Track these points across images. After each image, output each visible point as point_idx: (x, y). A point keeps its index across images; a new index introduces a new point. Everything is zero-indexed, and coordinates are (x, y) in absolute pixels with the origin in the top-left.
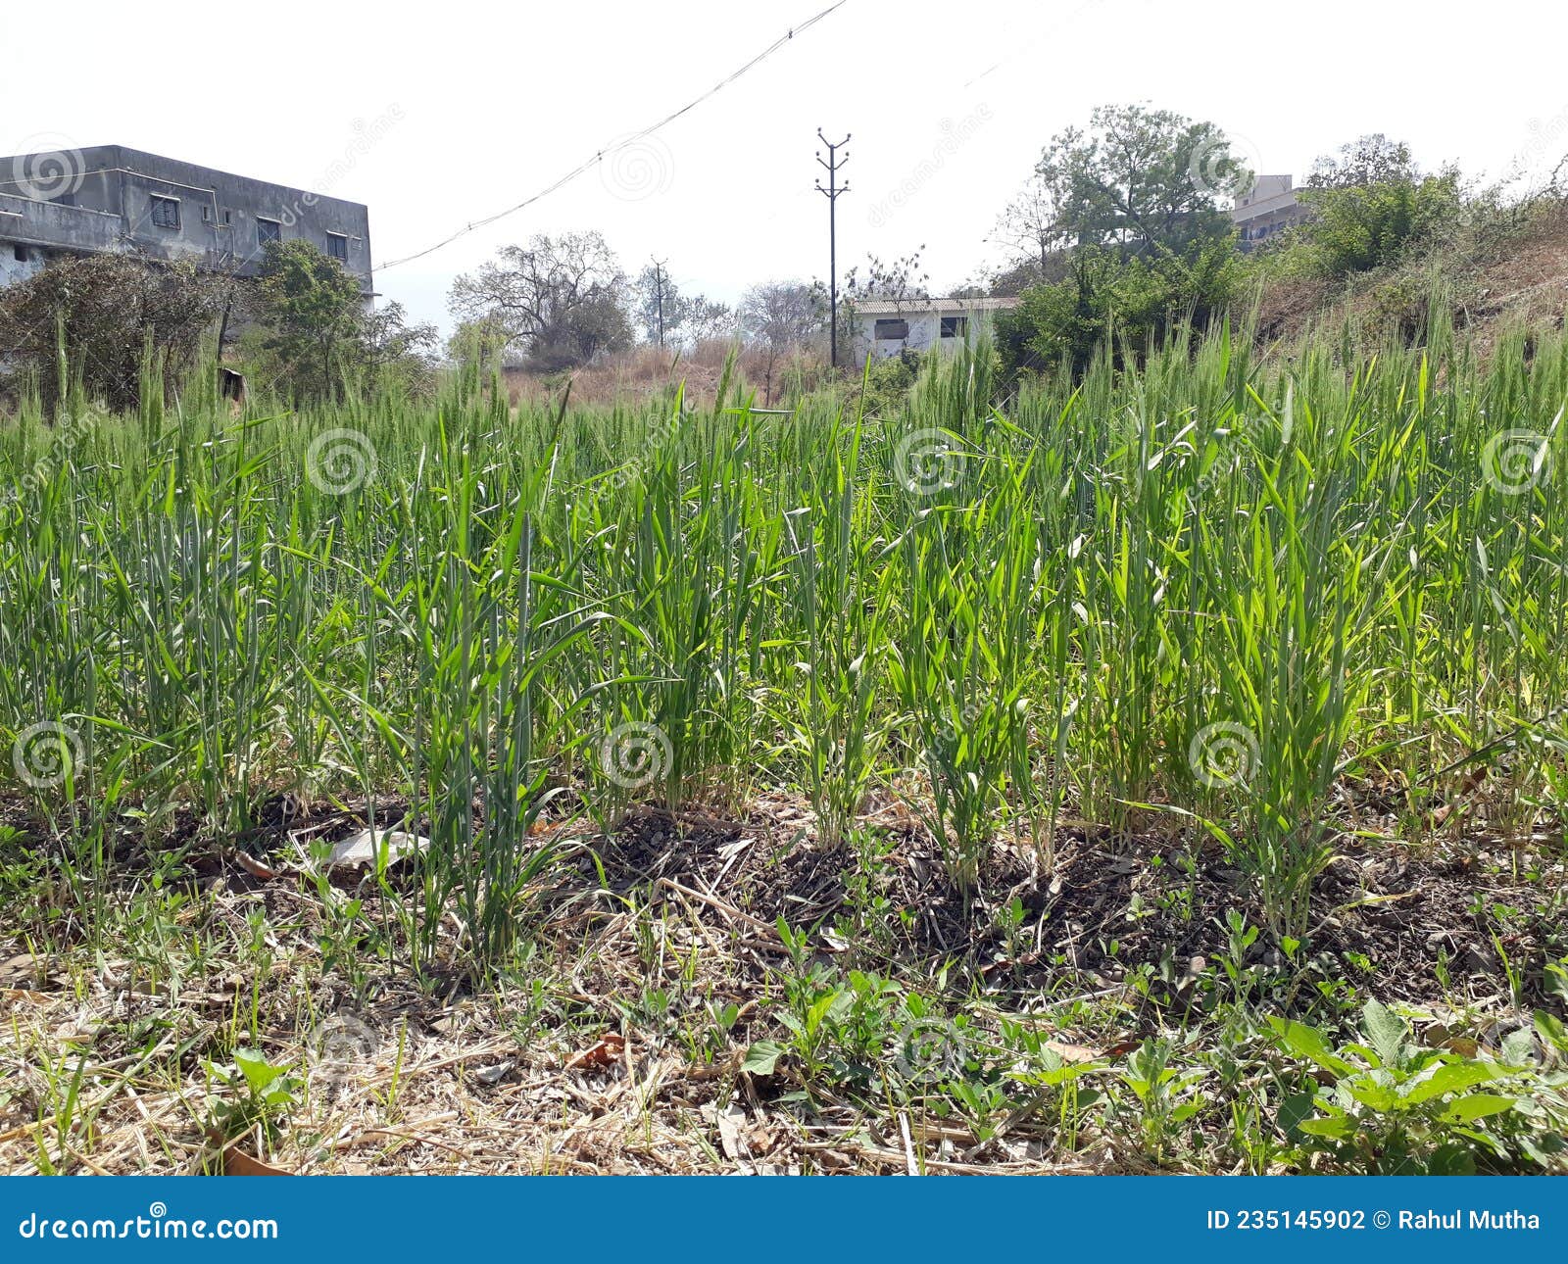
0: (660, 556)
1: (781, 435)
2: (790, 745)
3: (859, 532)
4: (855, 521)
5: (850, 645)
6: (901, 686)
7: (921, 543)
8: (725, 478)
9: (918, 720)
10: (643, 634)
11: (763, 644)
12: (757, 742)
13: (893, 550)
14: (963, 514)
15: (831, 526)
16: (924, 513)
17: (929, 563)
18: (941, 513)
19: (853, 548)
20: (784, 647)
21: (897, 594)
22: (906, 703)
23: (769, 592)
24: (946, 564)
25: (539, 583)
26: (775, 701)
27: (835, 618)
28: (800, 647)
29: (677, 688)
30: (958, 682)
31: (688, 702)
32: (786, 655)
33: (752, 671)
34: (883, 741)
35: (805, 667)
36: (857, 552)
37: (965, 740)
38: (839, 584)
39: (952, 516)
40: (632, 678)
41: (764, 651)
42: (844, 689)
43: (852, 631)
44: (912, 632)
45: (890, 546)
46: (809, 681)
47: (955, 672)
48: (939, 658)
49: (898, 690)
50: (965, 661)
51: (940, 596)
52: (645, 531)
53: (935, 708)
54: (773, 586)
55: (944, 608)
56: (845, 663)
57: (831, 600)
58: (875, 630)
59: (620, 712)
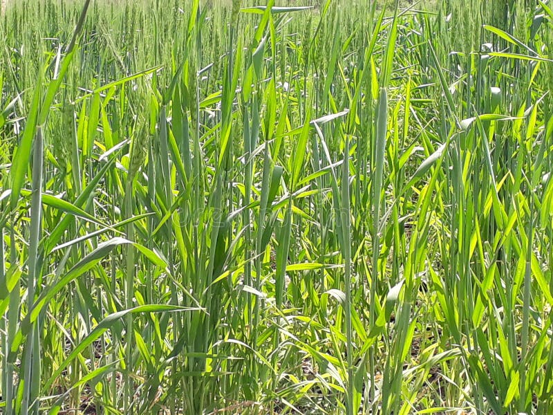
0: (174, 168)
1: (307, 35)
2: (320, 379)
3: (396, 140)
4: (392, 128)
5: (384, 269)
6: (441, 311)
7: (465, 155)
8: (245, 82)
9: (464, 354)
10: (156, 255)
11: (289, 268)
12: (283, 375)
13: (434, 163)
14: (511, 124)
15: (365, 136)
16: (467, 122)
17: (473, 179)
18: (486, 124)
19: (388, 158)
20: (312, 271)
21: (438, 210)
22: (450, 332)
23: (294, 209)
24: (492, 178)
25: (52, 205)
26: (303, 329)
27: (368, 237)
28: (329, 270)
29: (197, 318)
30: (508, 311)
31: (208, 333)
32: (314, 277)
33: (277, 297)
34: (425, 375)
35: (338, 294)
36: (393, 165)
37: (515, 377)
38: (373, 198)
39: (500, 125)
40: (149, 307)
41: (290, 274)
42: (381, 321)
43: (387, 253)
44: (454, 251)
45: (430, 159)
46: (340, 308)
47: (503, 298)
48: (488, 285)
49: (439, 317)
50: (515, 289)
51: (486, 212)
52: (159, 146)
53: (481, 338)
54: (300, 203)
55: (490, 228)
56: (381, 289)
57: (363, 218)
58: (415, 253)
59: (134, 344)
